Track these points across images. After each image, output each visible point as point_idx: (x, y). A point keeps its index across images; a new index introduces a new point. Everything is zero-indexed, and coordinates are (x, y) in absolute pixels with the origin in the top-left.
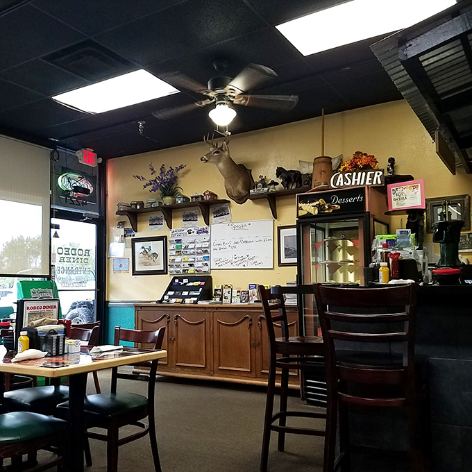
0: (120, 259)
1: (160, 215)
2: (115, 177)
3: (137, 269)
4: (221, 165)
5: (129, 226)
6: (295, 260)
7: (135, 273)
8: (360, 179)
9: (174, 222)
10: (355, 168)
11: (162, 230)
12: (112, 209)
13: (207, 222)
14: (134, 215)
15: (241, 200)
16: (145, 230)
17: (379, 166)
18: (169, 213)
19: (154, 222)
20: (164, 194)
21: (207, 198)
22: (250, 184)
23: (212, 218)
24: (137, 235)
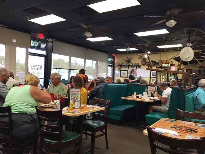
0: (117, 74)
1: (127, 66)
2: (117, 58)
3: (121, 76)
4: (141, 59)
5: (120, 68)
6: (155, 77)
7: (120, 77)
8: (167, 65)
9: (129, 68)
10: (166, 63)
11: (127, 69)
12: (116, 64)
13: (137, 69)
14: (121, 66)
15: (144, 65)
16: (123, 69)
17: (170, 63)
18: (129, 66)
19: (125, 67)
20: (128, 63)
21: (137, 64)
22: (146, 63)
23: (137, 68)
24: (121, 70)
